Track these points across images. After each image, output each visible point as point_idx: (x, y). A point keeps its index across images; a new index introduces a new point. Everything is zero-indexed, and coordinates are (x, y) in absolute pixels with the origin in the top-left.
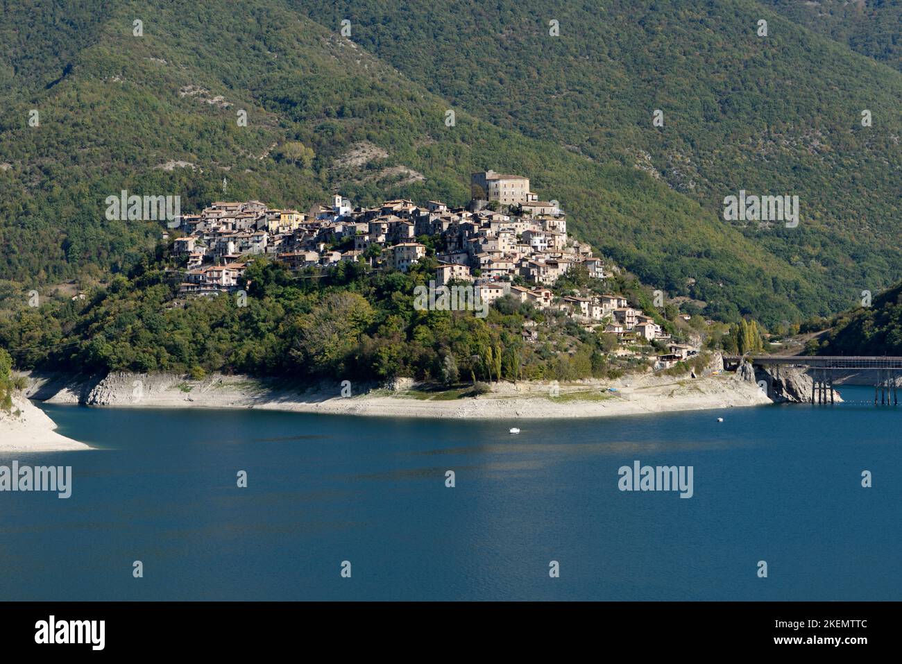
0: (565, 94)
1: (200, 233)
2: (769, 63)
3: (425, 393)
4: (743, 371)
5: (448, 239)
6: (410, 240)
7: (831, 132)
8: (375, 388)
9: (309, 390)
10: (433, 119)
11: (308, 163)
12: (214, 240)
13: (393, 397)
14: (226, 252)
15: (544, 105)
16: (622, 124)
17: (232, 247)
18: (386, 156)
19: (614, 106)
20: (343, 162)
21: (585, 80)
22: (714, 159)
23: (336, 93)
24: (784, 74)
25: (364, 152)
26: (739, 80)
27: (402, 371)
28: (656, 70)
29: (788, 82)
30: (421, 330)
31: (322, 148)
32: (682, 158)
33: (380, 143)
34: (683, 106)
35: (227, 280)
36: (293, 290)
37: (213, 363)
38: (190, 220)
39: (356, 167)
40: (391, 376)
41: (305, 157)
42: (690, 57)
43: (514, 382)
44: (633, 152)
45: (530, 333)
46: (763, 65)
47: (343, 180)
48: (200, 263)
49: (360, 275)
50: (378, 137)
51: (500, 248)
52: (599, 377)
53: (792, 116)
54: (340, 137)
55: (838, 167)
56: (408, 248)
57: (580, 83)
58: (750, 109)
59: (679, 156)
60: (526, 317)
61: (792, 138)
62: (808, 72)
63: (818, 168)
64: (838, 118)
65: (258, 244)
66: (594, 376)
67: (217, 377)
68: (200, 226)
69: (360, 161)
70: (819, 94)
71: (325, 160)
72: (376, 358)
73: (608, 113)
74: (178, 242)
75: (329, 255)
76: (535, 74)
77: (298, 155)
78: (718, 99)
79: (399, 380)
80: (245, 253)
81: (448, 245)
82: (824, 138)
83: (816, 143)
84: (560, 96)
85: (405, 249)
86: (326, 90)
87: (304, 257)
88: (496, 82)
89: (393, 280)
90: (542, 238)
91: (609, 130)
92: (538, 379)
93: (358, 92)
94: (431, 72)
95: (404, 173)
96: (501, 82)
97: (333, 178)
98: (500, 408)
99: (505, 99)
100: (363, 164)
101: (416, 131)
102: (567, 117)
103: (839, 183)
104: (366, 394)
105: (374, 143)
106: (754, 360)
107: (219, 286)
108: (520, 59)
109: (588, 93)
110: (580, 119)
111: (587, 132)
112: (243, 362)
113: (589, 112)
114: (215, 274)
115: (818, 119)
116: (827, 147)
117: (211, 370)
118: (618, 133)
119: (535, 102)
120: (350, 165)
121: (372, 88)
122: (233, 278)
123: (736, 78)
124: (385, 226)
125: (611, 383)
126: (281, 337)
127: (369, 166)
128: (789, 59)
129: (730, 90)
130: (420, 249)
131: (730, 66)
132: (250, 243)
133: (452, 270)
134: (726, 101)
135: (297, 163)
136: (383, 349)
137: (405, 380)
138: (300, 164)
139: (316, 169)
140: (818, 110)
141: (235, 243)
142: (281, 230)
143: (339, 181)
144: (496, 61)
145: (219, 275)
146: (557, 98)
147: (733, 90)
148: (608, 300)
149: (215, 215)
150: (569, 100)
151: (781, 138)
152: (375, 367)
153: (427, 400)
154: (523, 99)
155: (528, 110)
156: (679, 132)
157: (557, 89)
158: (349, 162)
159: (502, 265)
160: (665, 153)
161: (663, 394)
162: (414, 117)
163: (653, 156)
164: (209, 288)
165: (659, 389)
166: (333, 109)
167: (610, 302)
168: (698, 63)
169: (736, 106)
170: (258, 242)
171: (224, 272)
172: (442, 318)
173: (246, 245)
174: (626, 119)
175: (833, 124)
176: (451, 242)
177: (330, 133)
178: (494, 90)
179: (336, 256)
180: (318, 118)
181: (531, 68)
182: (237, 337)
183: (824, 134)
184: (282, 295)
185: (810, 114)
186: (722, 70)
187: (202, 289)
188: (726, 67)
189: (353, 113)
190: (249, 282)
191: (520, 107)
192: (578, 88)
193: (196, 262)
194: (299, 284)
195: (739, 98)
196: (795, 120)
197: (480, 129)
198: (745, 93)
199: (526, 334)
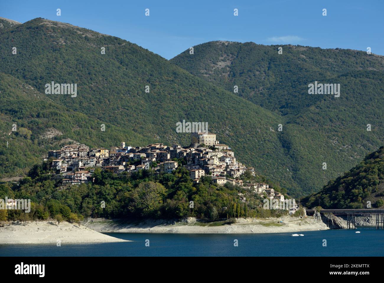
0: (121, 110)
1: (64, 158)
2: (204, 98)
3: (203, 223)
4: (316, 216)
5: (188, 160)
6: (169, 160)
7: (233, 128)
8: (178, 221)
9: (141, 224)
10: (78, 119)
11: (29, 137)
12: (70, 161)
13: (189, 225)
14: (78, 166)
15: (113, 115)
16: (146, 123)
17: (81, 164)
18: (62, 134)
19: (142, 116)
20: (44, 136)
21: (129, 105)
22: (186, 138)
23: (35, 107)
24: (211, 103)
25: (52, 132)
26: (193, 105)
27: (190, 214)
28: (158, 101)
29: (213, 107)
30: (196, 197)
31: (34, 131)
32: (172, 138)
33: (58, 129)
34: (171, 116)
35: (84, 178)
36: (118, 182)
37: (87, 213)
38: (57, 152)
39: (49, 139)
40: (186, 216)
41: (28, 134)
42: (171, 95)
43: (245, 218)
44: (152, 135)
45: (243, 198)
46: (202, 99)
47: (44, 144)
48: (66, 171)
49: (150, 175)
50: (58, 126)
51: (215, 163)
52: (273, 217)
53: (216, 120)
54: (41, 126)
55: (237, 142)
56: (171, 163)
57: (127, 106)
58: (199, 117)
59: (171, 137)
60: (239, 191)
61: (217, 130)
62: (219, 102)
63: (229, 142)
64: (235, 122)
65: (92, 163)
66: (272, 216)
67: (90, 219)
68: (62, 155)
69: (51, 136)
70: (226, 112)
71: (36, 135)
72: (177, 209)
73: (140, 118)
74: (54, 162)
75: (130, 167)
76: (107, 102)
77: (25, 133)
78: (185, 113)
79: (189, 218)
80: (87, 166)
81: (188, 162)
82: (230, 130)
83: (227, 132)
84: (119, 111)
85: (169, 164)
86: (30, 106)
87: (118, 168)
88: (91, 105)
89: (168, 177)
90: (229, 159)
91: (141, 126)
92: (253, 217)
93: (44, 107)
94: (63, 101)
95: (71, 142)
96: (93, 105)
97: (40, 143)
98: (243, 229)
99: (96, 112)
100: (53, 137)
101: (72, 124)
102: (123, 120)
103: (238, 149)
104: (173, 225)
105: (56, 129)
106: (321, 211)
107: (80, 180)
108: (101, 95)
109: (131, 110)
110: (129, 121)
111: (132, 126)
112: (102, 212)
113: (132, 118)
114: (79, 175)
115: (227, 122)
116: (232, 134)
117: (86, 216)
118: (145, 127)
119: (109, 114)
120: (47, 138)
121: (50, 106)
122: (86, 177)
123: (192, 104)
124: (155, 154)
125: (278, 219)
126: (119, 201)
127: (56, 138)
128: (210, 97)
129: (189, 109)
130: (176, 163)
131: (189, 99)
132: (89, 162)
133: (199, 172)
134: (189, 114)
135: (24, 137)
136: (180, 205)
137: (192, 218)
138: (25, 137)
139: (32, 139)
140: (227, 118)
141: (81, 162)
142: (101, 157)
143: (43, 144)
144: (90, 96)
145: (80, 175)
146: (118, 112)
147: (190, 109)
148: (262, 185)
149: (69, 150)
150: (123, 113)
151: (213, 130)
152: (177, 213)
153: (206, 227)
154: (103, 112)
155: (106, 117)
156: (170, 127)
157: (118, 108)
158: (46, 137)
159: (218, 170)
160: (165, 136)
161: (297, 224)
162: (70, 118)
163: (160, 137)
164: (76, 181)
165: (296, 222)
166: (35, 114)
167: (263, 186)
168: (175, 98)
169: (193, 116)
170: (92, 161)
171: (83, 174)
172: (205, 192)
173: (87, 163)
174: (148, 121)
175: (233, 124)
176: (189, 161)
177: (36, 124)
178: (90, 108)
179: (133, 167)
180: (28, 118)
181: (105, 99)
182: (96, 202)
183: (230, 128)
184: (113, 184)
185: (224, 120)
186: (185, 101)
187: (73, 181)
188: (187, 100)
189: (44, 116)
190: (94, 179)
191: (102, 116)
192: (126, 108)
193: (64, 170)
194: (120, 179)
195: (194, 113)
196: (218, 122)
197: (98, 124)
198: (196, 111)
199: (241, 199)
